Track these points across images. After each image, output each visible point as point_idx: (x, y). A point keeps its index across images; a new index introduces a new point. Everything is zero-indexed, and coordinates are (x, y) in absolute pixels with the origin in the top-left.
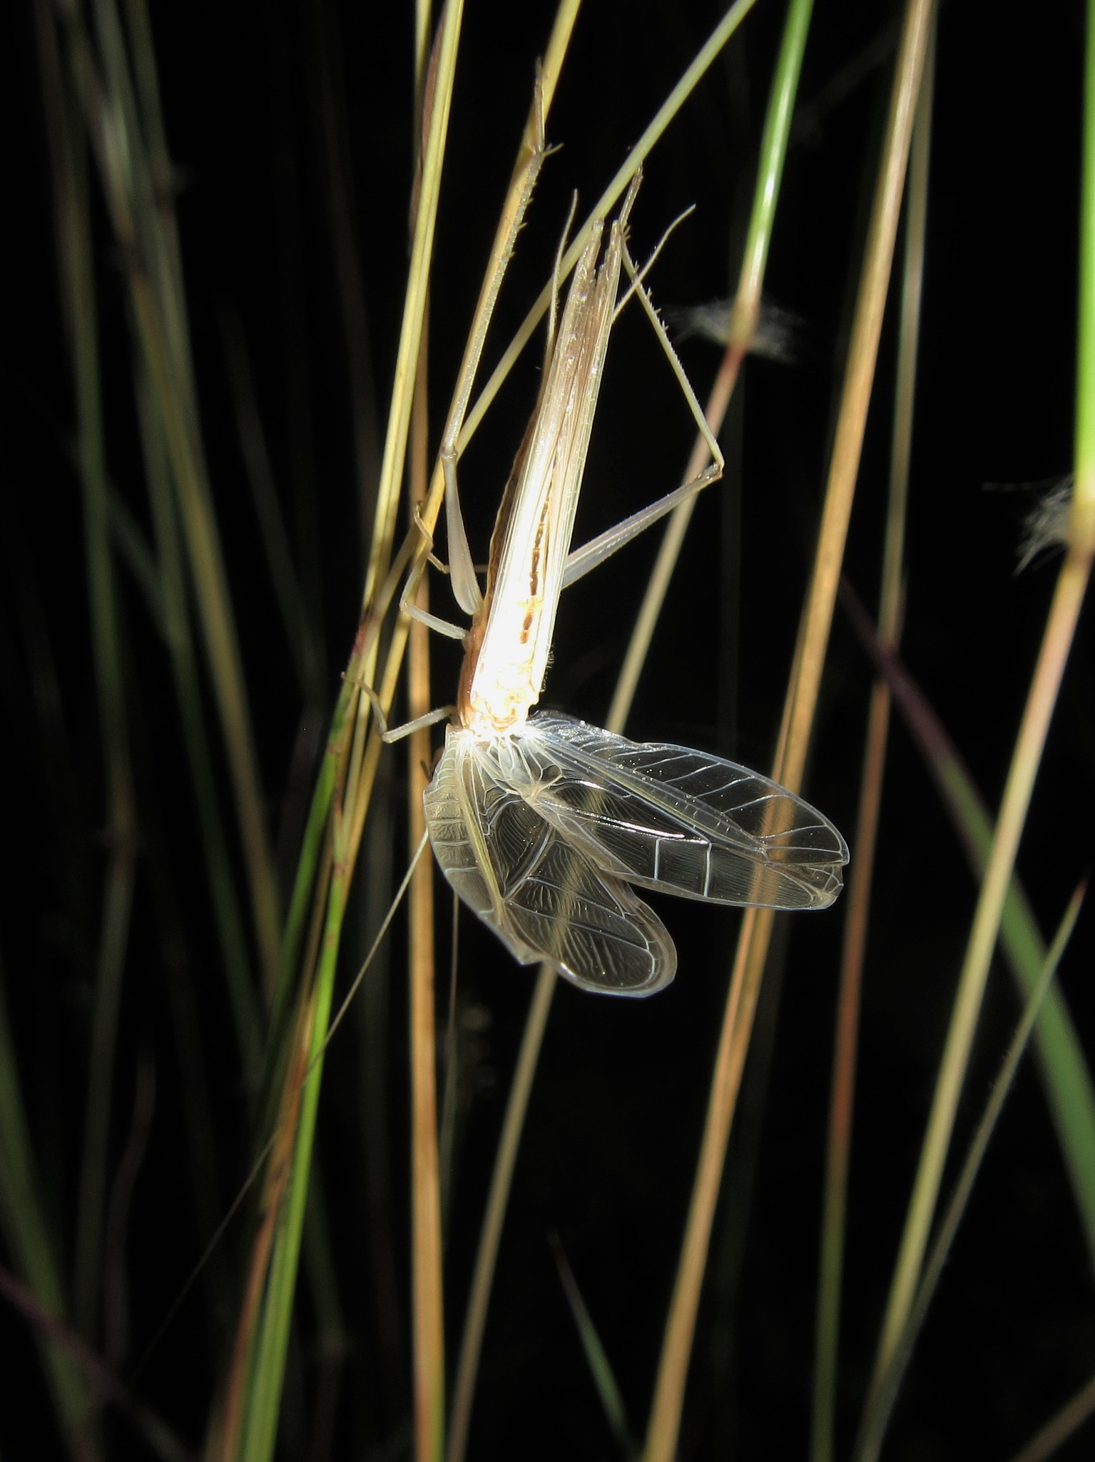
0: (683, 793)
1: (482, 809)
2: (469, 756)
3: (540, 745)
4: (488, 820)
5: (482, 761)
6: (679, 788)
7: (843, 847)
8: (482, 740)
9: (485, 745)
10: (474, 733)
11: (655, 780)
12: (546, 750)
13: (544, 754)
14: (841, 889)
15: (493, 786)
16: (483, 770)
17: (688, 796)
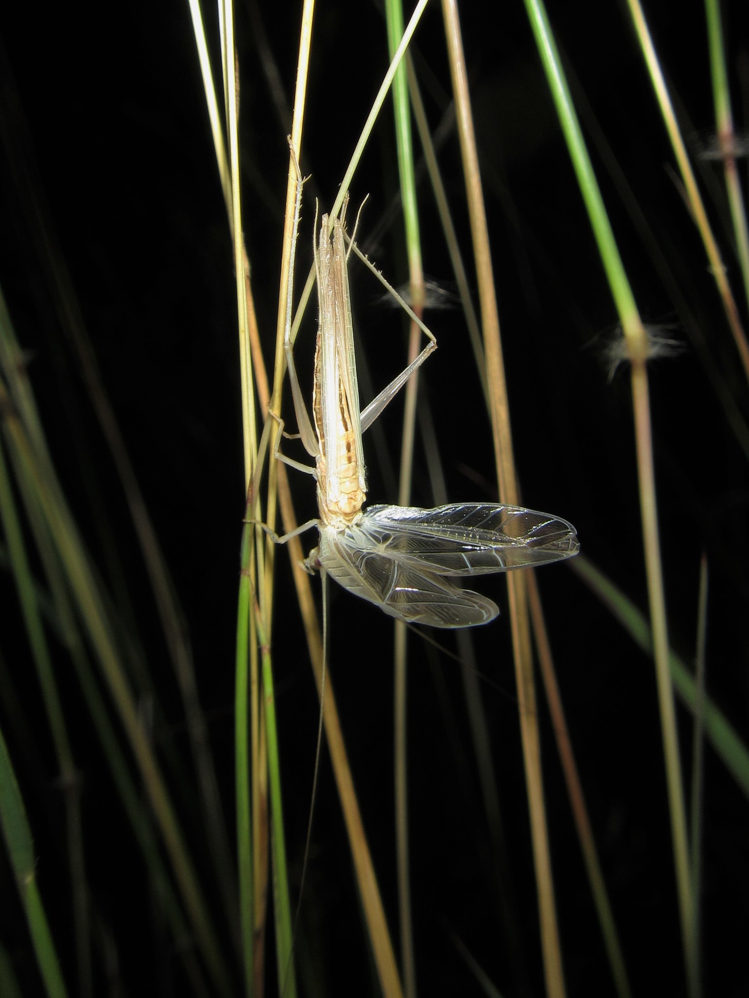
0: (466, 527)
1: (354, 563)
2: (335, 540)
3: (374, 526)
4: (359, 567)
5: (344, 541)
6: (463, 525)
7: (570, 526)
8: (340, 530)
9: (342, 532)
10: (335, 527)
11: (448, 526)
12: (379, 527)
13: (379, 530)
14: (579, 546)
15: (355, 551)
16: (346, 545)
17: (471, 528)
